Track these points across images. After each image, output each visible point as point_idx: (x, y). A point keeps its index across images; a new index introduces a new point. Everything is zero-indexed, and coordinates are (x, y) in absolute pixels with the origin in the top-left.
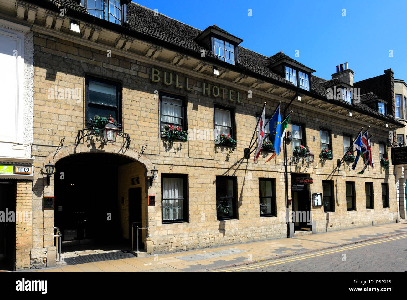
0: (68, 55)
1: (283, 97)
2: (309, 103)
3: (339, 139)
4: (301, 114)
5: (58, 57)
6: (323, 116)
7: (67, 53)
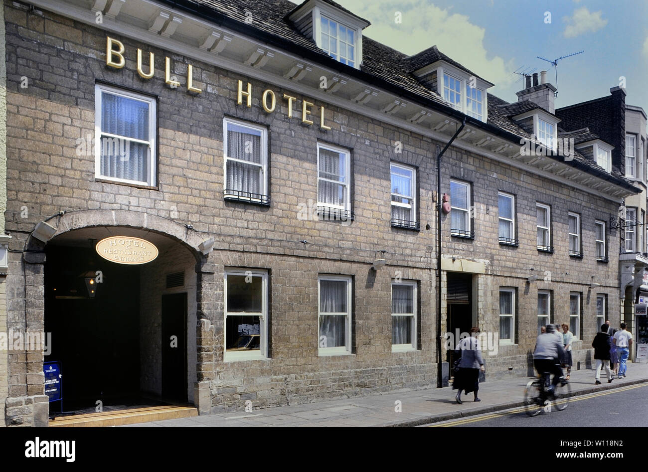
0: (66, 43)
1: (437, 130)
2: (482, 143)
3: (529, 211)
4: (467, 163)
5: (49, 46)
6: (504, 169)
7: (64, 41)
